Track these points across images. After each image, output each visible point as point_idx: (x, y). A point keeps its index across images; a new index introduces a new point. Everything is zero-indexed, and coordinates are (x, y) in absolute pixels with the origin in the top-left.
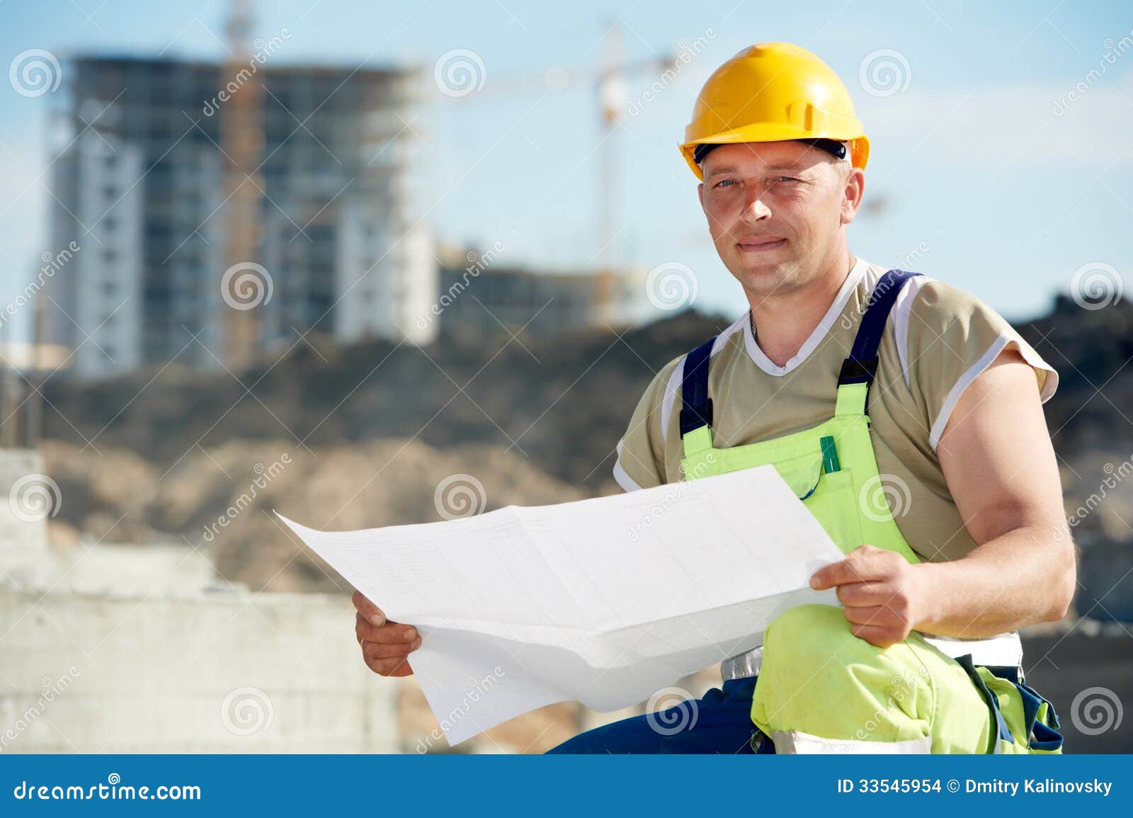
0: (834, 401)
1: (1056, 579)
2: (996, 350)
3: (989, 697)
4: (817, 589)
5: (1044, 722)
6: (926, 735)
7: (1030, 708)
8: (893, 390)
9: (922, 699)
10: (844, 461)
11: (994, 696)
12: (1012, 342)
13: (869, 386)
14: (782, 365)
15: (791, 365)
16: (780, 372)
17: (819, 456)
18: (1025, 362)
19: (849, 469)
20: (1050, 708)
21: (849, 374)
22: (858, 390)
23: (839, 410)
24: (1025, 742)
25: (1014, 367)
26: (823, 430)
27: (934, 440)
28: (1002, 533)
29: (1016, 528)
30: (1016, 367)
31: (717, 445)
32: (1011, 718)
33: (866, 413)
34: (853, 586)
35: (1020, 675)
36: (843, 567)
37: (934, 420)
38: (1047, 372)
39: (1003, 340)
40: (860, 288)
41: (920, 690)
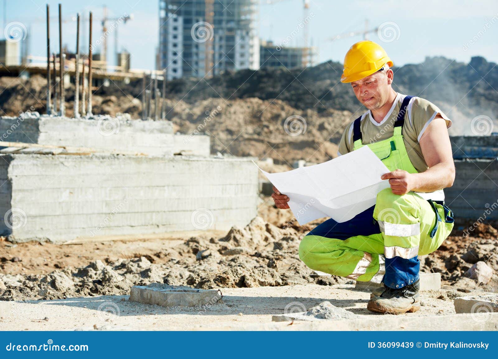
0: (393, 132)
1: (449, 176)
2: (434, 115)
3: (435, 210)
4: (383, 179)
5: (450, 216)
6: (419, 222)
7: (446, 212)
8: (408, 128)
9: (418, 212)
10: (397, 147)
11: (437, 209)
12: (439, 113)
13: (402, 127)
14: (379, 123)
15: (382, 123)
16: (379, 125)
17: (390, 146)
18: (442, 118)
19: (398, 150)
20: (451, 212)
21: (397, 124)
22: (399, 128)
23: (395, 134)
24: (444, 221)
25: (439, 120)
26: (390, 140)
27: (419, 140)
28: (435, 165)
29: (439, 163)
30: (440, 119)
31: (363, 144)
32: (441, 215)
33: (402, 134)
34: (393, 180)
35: (444, 203)
36: (390, 174)
37: (418, 135)
38: (449, 121)
39: (436, 113)
40: (399, 102)
41: (418, 210)
